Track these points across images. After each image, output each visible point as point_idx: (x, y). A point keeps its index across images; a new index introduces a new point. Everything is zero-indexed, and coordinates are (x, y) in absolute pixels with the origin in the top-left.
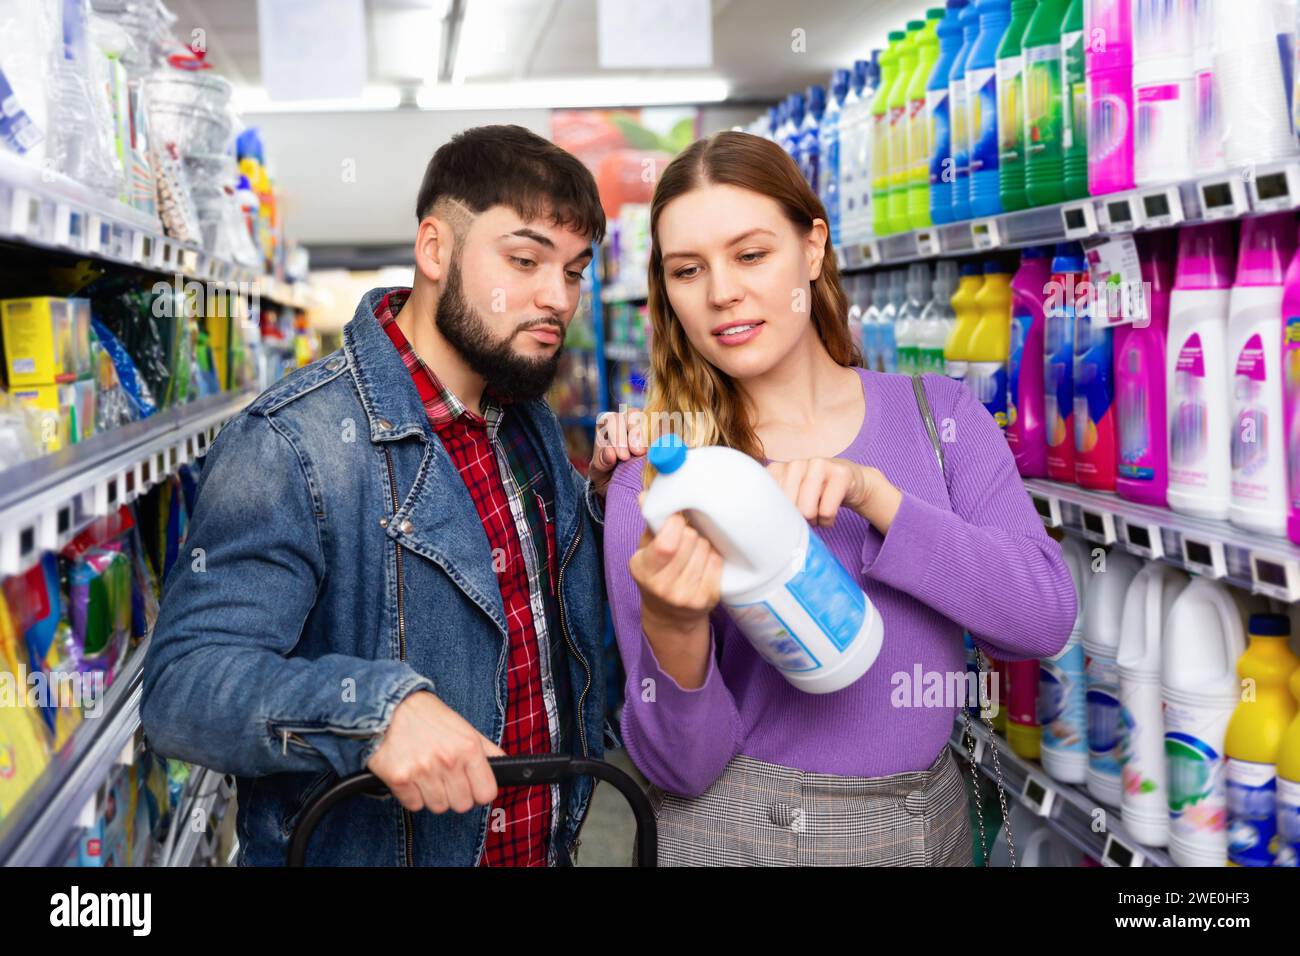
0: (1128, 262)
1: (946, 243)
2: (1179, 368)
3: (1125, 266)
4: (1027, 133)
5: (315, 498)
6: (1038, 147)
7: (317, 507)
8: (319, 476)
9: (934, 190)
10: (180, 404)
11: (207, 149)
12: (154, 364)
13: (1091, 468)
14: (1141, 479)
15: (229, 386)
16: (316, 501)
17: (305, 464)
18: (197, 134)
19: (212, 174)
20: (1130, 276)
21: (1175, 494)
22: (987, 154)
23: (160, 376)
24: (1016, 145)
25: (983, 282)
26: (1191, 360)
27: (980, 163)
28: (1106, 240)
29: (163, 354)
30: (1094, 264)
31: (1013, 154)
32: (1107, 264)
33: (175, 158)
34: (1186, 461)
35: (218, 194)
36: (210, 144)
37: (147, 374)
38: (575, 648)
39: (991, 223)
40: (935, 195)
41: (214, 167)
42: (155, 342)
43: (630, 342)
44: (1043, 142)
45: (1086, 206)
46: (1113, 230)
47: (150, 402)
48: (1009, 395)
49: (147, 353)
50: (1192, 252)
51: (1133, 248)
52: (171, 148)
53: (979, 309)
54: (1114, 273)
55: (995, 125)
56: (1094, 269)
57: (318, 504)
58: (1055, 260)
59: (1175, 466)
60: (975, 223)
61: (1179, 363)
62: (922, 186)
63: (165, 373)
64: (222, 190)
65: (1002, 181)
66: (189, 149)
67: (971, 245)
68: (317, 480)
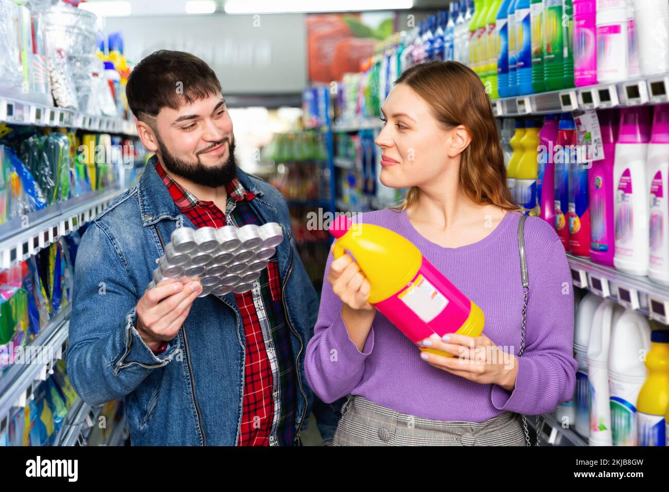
0: (594, 126)
1: (506, 109)
2: (620, 188)
3: (593, 128)
4: (545, 48)
5: (119, 254)
6: (550, 56)
7: (122, 259)
8: (119, 243)
9: (499, 77)
10: (63, 200)
11: (82, 52)
12: (46, 179)
13: (577, 243)
14: (601, 251)
15: (97, 187)
16: (120, 256)
17: (112, 239)
18: (76, 43)
19: (85, 65)
20: (596, 134)
21: (618, 260)
22: (526, 58)
23: (49, 185)
24: (539, 53)
25: (525, 132)
26: (625, 184)
27: (522, 63)
28: (583, 113)
29: (51, 173)
30: (579, 126)
31: (539, 59)
32: (585, 126)
33: (62, 57)
34: (624, 242)
35: (88, 77)
36: (84, 48)
37: (42, 185)
38: (293, 330)
39: (527, 99)
40: (499, 80)
41: (86, 62)
42: (47, 166)
43: (347, 156)
44: (553, 54)
45: (572, 93)
46: (584, 108)
47: (43, 201)
48: (537, 199)
49: (42, 172)
50: (626, 122)
51: (596, 118)
52: (59, 51)
53: (523, 148)
54: (588, 131)
55: (529, 42)
56: (578, 128)
57: (122, 257)
58: (560, 122)
59: (618, 243)
60: (518, 98)
61: (620, 185)
62: (494, 75)
63: (52, 183)
64: (90, 75)
65: (533, 75)
66: (71, 51)
67: (516, 111)
68: (118, 246)
